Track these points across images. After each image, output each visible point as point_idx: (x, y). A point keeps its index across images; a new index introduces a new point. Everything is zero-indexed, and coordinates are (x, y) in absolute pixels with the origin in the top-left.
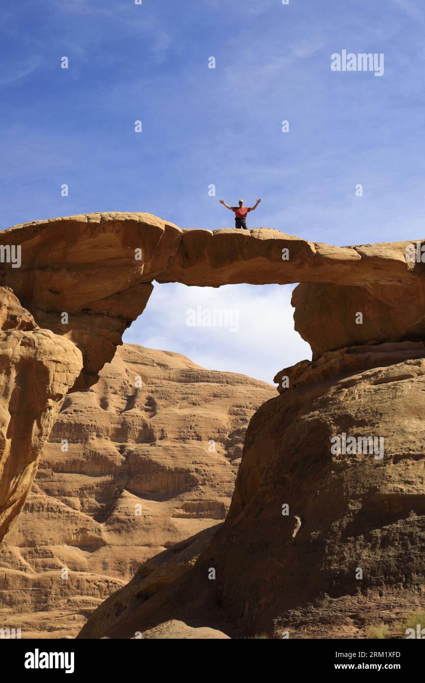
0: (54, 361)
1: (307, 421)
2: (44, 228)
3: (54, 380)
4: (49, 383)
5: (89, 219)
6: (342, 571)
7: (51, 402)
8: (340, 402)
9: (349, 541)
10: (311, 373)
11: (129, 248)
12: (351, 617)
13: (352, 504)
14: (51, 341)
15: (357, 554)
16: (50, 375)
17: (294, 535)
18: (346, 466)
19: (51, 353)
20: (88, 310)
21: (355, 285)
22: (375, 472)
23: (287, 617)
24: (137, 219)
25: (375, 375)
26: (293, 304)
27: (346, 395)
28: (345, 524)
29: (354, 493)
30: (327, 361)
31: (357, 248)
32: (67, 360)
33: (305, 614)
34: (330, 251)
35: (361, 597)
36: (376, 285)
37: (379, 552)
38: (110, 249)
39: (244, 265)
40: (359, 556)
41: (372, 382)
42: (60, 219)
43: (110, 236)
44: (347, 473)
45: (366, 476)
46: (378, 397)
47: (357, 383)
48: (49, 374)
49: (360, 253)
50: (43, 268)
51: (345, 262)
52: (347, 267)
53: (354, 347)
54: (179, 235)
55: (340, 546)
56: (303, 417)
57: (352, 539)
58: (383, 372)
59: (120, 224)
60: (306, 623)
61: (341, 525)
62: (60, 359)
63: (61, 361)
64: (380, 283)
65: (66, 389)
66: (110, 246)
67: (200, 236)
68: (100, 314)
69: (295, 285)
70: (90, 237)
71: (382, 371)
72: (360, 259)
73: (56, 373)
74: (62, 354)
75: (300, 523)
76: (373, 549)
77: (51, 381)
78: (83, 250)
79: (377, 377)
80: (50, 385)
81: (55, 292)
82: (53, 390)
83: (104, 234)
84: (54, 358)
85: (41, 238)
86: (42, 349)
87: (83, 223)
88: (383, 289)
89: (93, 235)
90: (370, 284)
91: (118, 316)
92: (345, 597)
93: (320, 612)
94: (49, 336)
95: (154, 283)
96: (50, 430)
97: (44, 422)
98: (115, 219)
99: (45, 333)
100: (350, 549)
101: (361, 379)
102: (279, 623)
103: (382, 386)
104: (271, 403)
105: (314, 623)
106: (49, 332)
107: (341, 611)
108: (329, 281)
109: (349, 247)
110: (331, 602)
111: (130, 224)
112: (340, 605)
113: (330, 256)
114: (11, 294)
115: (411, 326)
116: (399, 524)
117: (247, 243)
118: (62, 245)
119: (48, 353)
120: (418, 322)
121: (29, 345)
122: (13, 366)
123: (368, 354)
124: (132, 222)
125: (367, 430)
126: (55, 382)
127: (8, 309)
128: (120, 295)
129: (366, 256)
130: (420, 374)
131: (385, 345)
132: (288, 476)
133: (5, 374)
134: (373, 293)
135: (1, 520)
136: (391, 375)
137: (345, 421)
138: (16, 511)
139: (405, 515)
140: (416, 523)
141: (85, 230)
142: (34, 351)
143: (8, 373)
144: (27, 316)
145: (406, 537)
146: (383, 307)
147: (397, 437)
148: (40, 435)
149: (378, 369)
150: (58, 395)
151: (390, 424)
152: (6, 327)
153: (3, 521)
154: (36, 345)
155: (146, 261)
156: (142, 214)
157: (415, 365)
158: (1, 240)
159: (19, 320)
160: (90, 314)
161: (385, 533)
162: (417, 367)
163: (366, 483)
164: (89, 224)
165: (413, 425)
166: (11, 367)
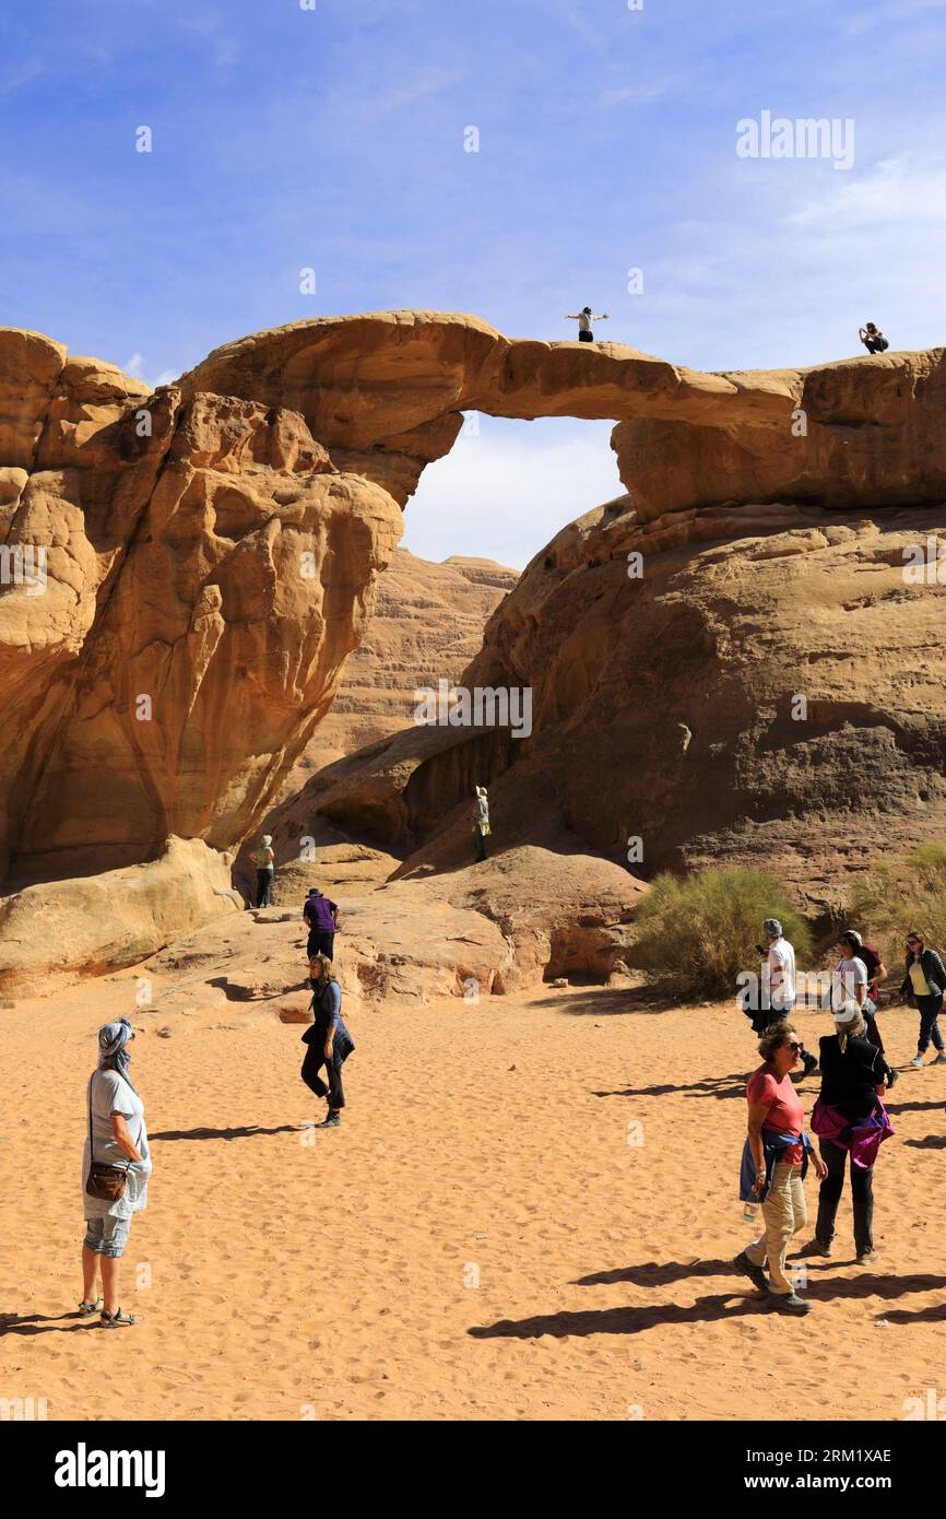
0: (376, 518)
1: (666, 605)
2: (337, 329)
3: (377, 544)
4: (372, 548)
5: (398, 319)
6: (765, 792)
7: (375, 572)
8: (711, 582)
9: (767, 756)
10: (643, 540)
11: (446, 363)
12: (792, 845)
13: (761, 711)
14: (367, 492)
15: (780, 772)
16: (372, 537)
17: (685, 747)
18: (741, 665)
19: (370, 508)
20: (383, 446)
21: (714, 426)
22: (788, 672)
23: (700, 844)
24: (463, 323)
25: (751, 547)
26: (613, 446)
27: (716, 572)
28: (757, 735)
29: (762, 698)
30: (667, 526)
31: (728, 376)
32: (391, 516)
33: (724, 840)
34: (699, 379)
35: (797, 822)
36: (743, 427)
37: (811, 770)
38: (419, 363)
39: (583, 392)
40: (784, 774)
41: (748, 557)
42: (360, 317)
43: (424, 345)
44: (744, 673)
45: (776, 678)
46: (764, 578)
47: (728, 558)
48: (371, 535)
49: (733, 383)
50: (329, 386)
51: (715, 395)
52: (713, 402)
53: (707, 509)
54: (507, 348)
55: (756, 762)
56: (657, 599)
57: (770, 753)
58: (761, 545)
59: (440, 329)
60: (728, 851)
61: (752, 738)
62: (382, 515)
63: (383, 518)
64: (750, 424)
65: (391, 556)
66: (420, 359)
67: (534, 349)
68: (397, 453)
70: (397, 345)
71: (759, 543)
72: (735, 392)
73: (379, 535)
75: (689, 734)
76: (802, 764)
77: (374, 545)
78: (380, 364)
79: (756, 550)
80: (374, 550)
81: (342, 420)
82: (377, 557)
83: (414, 342)
84: (376, 515)
85: (329, 343)
86: (359, 501)
87: (391, 324)
88: (750, 434)
89: (401, 343)
90: (736, 425)
92: (775, 822)
93: (746, 839)
94: (364, 484)
95: (467, 411)
97: (367, 599)
98: (434, 321)
99: (358, 479)
100: (769, 765)
101: (733, 552)
102: (690, 851)
103: (765, 563)
105: (740, 850)
107: (775, 837)
108: (683, 419)
109: (716, 374)
110: (756, 827)
111: (455, 329)
112: (770, 832)
113: (699, 386)
114: (302, 422)
115: (783, 484)
116: (832, 737)
117: (596, 364)
118: (355, 353)
119: (367, 506)
120: (794, 480)
121: (341, 495)
122: (323, 523)
123: (729, 519)
124: (458, 326)
125: (758, 620)
126: (380, 547)
127: (299, 442)
128: (424, 427)
129: (743, 387)
130: (811, 549)
131: (749, 508)
132: (648, 674)
133: (313, 533)
134: (735, 437)
135: (306, 722)
136: (774, 549)
137: (726, 608)
138: (324, 712)
139: (838, 727)
140: (855, 737)
141: (391, 336)
142: (349, 504)
143: (317, 533)
144: (322, 455)
145: (845, 753)
146: (746, 456)
147: (806, 630)
148: (363, 616)
149: (752, 540)
150: (383, 563)
151: (791, 613)
152: (298, 468)
153: (307, 724)
154: (351, 495)
155: (465, 381)
156: (468, 316)
157: (803, 537)
158: (277, 344)
159: (316, 459)
160: (383, 452)
161: (815, 747)
162: (805, 540)
163: (776, 686)
164: (399, 327)
165: (823, 615)
166: (320, 525)
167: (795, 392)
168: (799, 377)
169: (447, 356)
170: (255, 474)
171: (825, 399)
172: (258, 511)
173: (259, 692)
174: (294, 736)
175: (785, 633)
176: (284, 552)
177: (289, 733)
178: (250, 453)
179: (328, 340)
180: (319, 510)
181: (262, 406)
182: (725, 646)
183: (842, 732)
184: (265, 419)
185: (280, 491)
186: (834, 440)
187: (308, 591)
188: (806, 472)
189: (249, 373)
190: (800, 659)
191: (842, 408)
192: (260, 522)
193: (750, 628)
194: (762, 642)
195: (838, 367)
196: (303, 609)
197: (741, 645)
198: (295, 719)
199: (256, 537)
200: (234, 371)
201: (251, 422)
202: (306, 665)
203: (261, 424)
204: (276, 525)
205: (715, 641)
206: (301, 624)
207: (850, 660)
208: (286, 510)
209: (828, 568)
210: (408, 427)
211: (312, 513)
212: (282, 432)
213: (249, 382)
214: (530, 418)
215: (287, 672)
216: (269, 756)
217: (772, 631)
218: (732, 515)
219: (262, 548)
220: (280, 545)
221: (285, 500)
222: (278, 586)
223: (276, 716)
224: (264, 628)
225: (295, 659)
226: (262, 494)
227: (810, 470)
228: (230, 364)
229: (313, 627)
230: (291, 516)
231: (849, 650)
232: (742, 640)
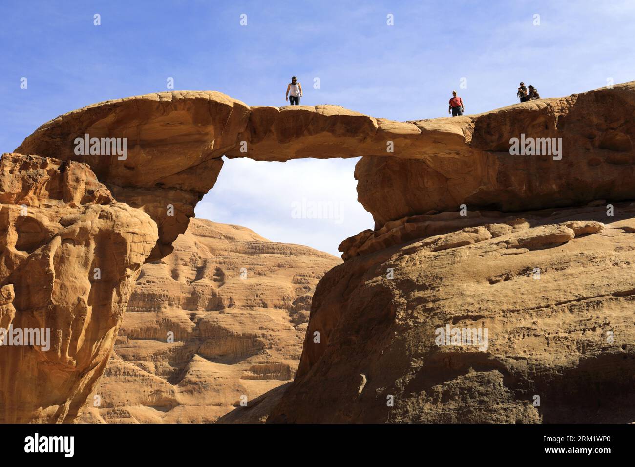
0: (131, 233)
1: (371, 286)
2: (119, 106)
3: (131, 251)
4: (126, 254)
5: (161, 97)
6: (406, 423)
7: (129, 271)
8: (402, 268)
9: (412, 396)
10: (374, 241)
11: (200, 125)
13: (414, 362)
14: (127, 214)
15: (420, 408)
16: (127, 246)
17: (360, 391)
18: (408, 327)
19: (128, 225)
20: (163, 184)
21: (415, 158)
24: (207, 97)
25: (435, 242)
26: (356, 177)
27: (408, 261)
28: (408, 380)
29: (416, 352)
30: (389, 230)
31: (417, 122)
32: (143, 232)
34: (391, 126)
36: (435, 157)
37: (441, 406)
38: (182, 126)
39: (309, 140)
40: (421, 409)
41: (432, 249)
42: (134, 98)
43: (182, 114)
44: (409, 333)
45: (428, 336)
46: (438, 263)
47: (418, 250)
48: (126, 244)
49: (420, 128)
51: (406, 136)
52: (408, 141)
53: (414, 217)
54: (247, 112)
55: (404, 401)
56: (367, 282)
57: (415, 393)
58: (443, 240)
59: (190, 102)
61: (404, 382)
62: (136, 230)
63: (137, 232)
64: (439, 155)
65: (143, 259)
66: (181, 123)
67: (268, 112)
68: (173, 188)
69: (357, 159)
70: (163, 115)
71: (441, 239)
72: (420, 133)
73: (133, 244)
74: (139, 226)
75: (365, 380)
76: (434, 403)
77: (129, 252)
78: (156, 128)
79: (437, 244)
80: (128, 255)
81: (130, 168)
82: (131, 260)
83: (176, 112)
84: (131, 230)
85: (115, 116)
86: (119, 221)
87: (155, 101)
88: (441, 162)
89: (165, 113)
90: (429, 156)
91: (190, 190)
94: (126, 210)
95: (224, 158)
96: (128, 297)
97: (123, 290)
98: (186, 97)
99: (121, 206)
100: (413, 403)
101: (421, 246)
103: (440, 253)
104: (336, 270)
106: (126, 206)
109: (410, 122)
111: (201, 101)
113: (391, 131)
114: (88, 170)
115: (467, 196)
116: (459, 380)
117: (312, 119)
118: (135, 122)
119: (125, 225)
120: (475, 192)
121: (107, 218)
122: (92, 238)
123: (427, 223)
124: (202, 100)
125: (428, 293)
126: (133, 253)
127: (86, 184)
128: (191, 170)
129: (425, 130)
130: (477, 241)
131: (445, 214)
132: (354, 338)
133: (85, 245)
134: (432, 165)
135: (84, 381)
136: (450, 242)
137: (407, 286)
138: (99, 373)
139: (464, 371)
140: (475, 379)
141: (158, 108)
142: (112, 223)
143: (88, 245)
144: (104, 191)
145: (466, 392)
146: (442, 178)
147: (456, 300)
148: (119, 302)
149: (437, 237)
150: (136, 264)
151: (449, 288)
152: (84, 201)
153: (86, 382)
154: (114, 217)
155: (216, 137)
156: (211, 92)
157: (472, 232)
158: (77, 119)
159: (97, 194)
160: (164, 188)
161: (446, 388)
162: (474, 234)
163: (427, 342)
164: (161, 103)
165: (472, 288)
166: (90, 239)
167: (467, 131)
168: (471, 120)
169: (198, 120)
170: (50, 206)
171: (492, 135)
172: (46, 231)
173: (43, 360)
174: (76, 392)
175: (442, 303)
176: (61, 259)
177: (71, 389)
178: (47, 193)
179: (114, 114)
180: (89, 229)
181: (57, 160)
182: (402, 314)
183: (467, 375)
184: (58, 169)
185: (65, 217)
186: (497, 163)
187: (78, 287)
188: (482, 187)
189: (58, 139)
190: (446, 321)
191: (504, 140)
192: (46, 238)
193: (420, 300)
194: (426, 310)
195: (499, 112)
196: (72, 298)
197: (412, 313)
198: (74, 379)
199: (42, 250)
200: (47, 139)
201: (48, 171)
202: (75, 339)
203: (56, 172)
204: (58, 241)
205: (396, 311)
206: (71, 310)
207: (481, 320)
208: (66, 230)
209: (483, 254)
210: (179, 170)
211: (84, 231)
212: (70, 177)
213: (58, 146)
214: (283, 160)
215: (60, 344)
216: (56, 408)
217: (434, 302)
218: (430, 219)
219: (46, 257)
220: (60, 254)
221: (66, 223)
222: (55, 285)
223: (57, 378)
224: (44, 314)
225: (66, 335)
226: (52, 219)
227: (485, 184)
228: (45, 134)
229: (80, 311)
230: (69, 234)
231: (482, 313)
232: (413, 308)
